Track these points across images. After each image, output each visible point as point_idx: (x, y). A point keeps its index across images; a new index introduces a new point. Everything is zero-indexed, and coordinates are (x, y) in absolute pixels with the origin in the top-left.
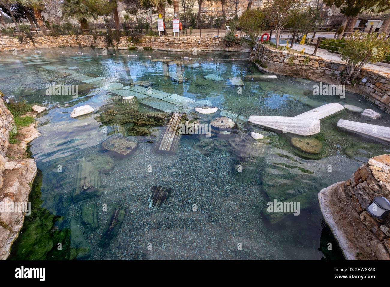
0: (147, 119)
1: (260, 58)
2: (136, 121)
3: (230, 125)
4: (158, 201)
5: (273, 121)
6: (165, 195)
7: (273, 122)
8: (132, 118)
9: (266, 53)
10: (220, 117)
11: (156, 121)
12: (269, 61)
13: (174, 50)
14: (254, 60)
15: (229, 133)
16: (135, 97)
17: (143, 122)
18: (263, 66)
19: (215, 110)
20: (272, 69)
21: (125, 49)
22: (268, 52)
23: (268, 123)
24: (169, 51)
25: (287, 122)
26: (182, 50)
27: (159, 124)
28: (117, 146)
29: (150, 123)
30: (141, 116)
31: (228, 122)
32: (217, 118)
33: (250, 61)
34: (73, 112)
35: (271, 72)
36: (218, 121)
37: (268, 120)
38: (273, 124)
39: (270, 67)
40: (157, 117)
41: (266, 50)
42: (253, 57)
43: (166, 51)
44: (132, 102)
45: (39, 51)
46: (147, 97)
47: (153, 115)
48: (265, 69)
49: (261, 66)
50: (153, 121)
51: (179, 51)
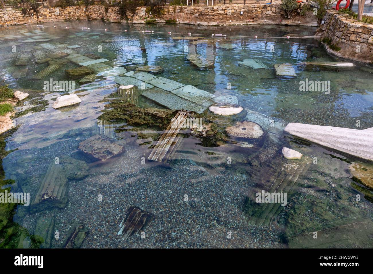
0: (143, 116)
1: (330, 35)
2: (129, 119)
3: (254, 134)
4: (131, 228)
5: (323, 133)
6: (141, 221)
7: (322, 135)
8: (124, 114)
9: (339, 27)
10: (242, 122)
11: (154, 120)
12: (343, 40)
13: (205, 24)
14: (322, 39)
15: (252, 146)
16: (136, 87)
17: (137, 120)
18: (333, 48)
19: (238, 110)
20: (348, 53)
21: (141, 23)
22: (343, 26)
23: (315, 136)
24: (199, 25)
25: (346, 137)
26: (216, 24)
27: (157, 124)
28: (96, 149)
29: (146, 122)
30: (136, 112)
31: (253, 130)
32: (238, 123)
33: (316, 40)
34: (56, 101)
35: (346, 57)
36: (238, 127)
37: (315, 131)
38: (323, 138)
39: (345, 49)
40: (156, 115)
41: (340, 23)
42: (321, 34)
43: (194, 25)
44: (130, 94)
45: (41, 26)
46: (153, 87)
47: (151, 112)
48: (335, 53)
49: (331, 48)
50: (150, 120)
51: (212, 26)
